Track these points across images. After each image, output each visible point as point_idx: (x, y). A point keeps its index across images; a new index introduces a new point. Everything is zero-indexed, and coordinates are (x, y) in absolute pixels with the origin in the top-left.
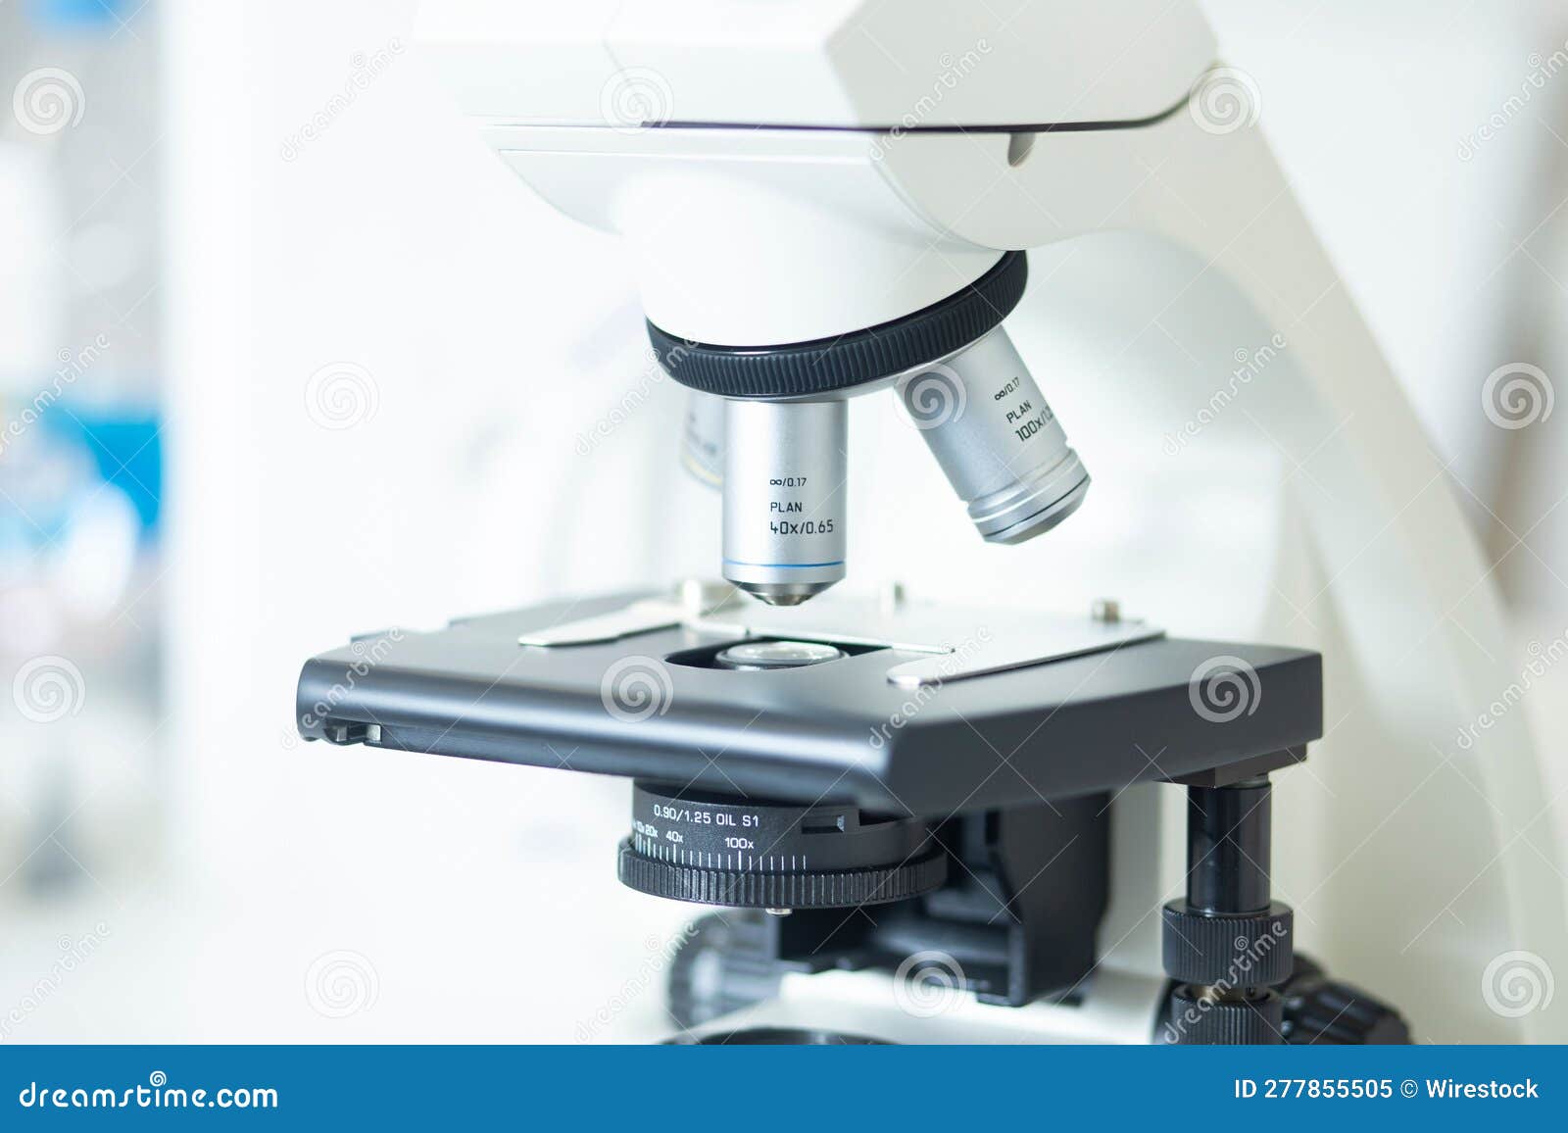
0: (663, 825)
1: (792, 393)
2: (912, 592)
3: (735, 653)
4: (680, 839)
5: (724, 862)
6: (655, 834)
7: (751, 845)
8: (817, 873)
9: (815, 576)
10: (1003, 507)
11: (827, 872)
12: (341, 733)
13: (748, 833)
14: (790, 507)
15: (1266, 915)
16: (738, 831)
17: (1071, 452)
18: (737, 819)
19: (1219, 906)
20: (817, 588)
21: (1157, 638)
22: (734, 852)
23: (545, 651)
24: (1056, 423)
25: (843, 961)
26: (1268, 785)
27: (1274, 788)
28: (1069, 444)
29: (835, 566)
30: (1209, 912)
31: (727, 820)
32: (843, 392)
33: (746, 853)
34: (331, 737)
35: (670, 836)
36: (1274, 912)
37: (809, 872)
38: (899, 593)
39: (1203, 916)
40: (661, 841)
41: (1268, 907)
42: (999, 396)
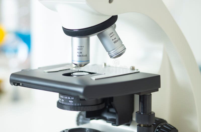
0: (62, 99)
1: (81, 36)
2: (107, 64)
3: (74, 74)
4: (63, 101)
5: (69, 104)
6: (60, 100)
7: (73, 102)
8: (82, 106)
9: (85, 63)
10: (112, 53)
11: (83, 106)
12: (16, 84)
13: (72, 100)
14: (80, 53)
15: (151, 114)
16: (71, 100)
17: (123, 45)
18: (71, 98)
19: (143, 112)
20: (86, 64)
21: (138, 72)
22: (70, 103)
23: (47, 73)
24: (121, 40)
25: (95, 118)
26: (151, 94)
27: (152, 95)
28: (123, 44)
29: (88, 61)
30: (142, 113)
31: (69, 98)
32: (89, 36)
33: (72, 103)
34: (14, 85)
35: (62, 100)
36: (152, 113)
37: (81, 106)
38: (105, 65)
39: (141, 114)
40: (61, 101)
41: (151, 112)
42: (111, 37)
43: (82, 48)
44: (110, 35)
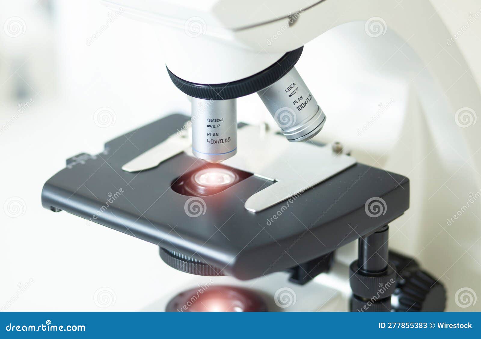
14: (214, 135)
38: (267, 127)
42: (290, 96)
43: (219, 123)
44: (287, 90)
